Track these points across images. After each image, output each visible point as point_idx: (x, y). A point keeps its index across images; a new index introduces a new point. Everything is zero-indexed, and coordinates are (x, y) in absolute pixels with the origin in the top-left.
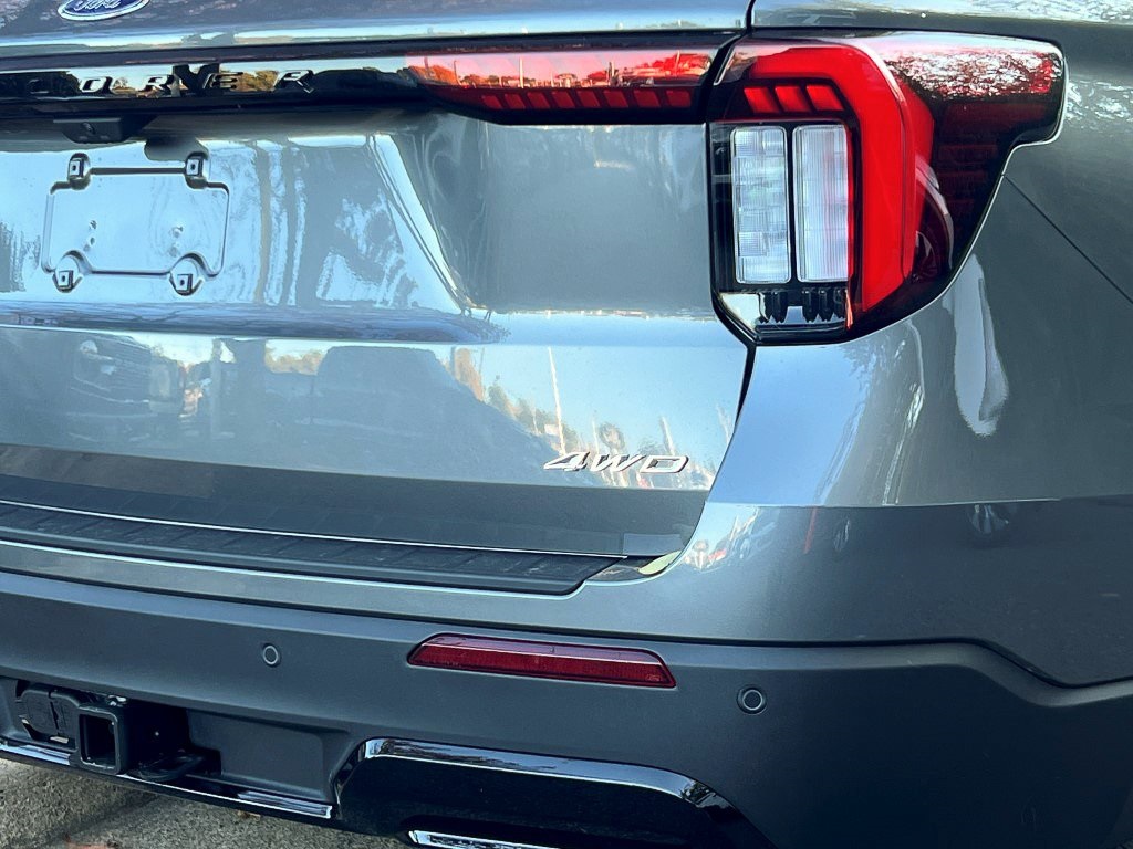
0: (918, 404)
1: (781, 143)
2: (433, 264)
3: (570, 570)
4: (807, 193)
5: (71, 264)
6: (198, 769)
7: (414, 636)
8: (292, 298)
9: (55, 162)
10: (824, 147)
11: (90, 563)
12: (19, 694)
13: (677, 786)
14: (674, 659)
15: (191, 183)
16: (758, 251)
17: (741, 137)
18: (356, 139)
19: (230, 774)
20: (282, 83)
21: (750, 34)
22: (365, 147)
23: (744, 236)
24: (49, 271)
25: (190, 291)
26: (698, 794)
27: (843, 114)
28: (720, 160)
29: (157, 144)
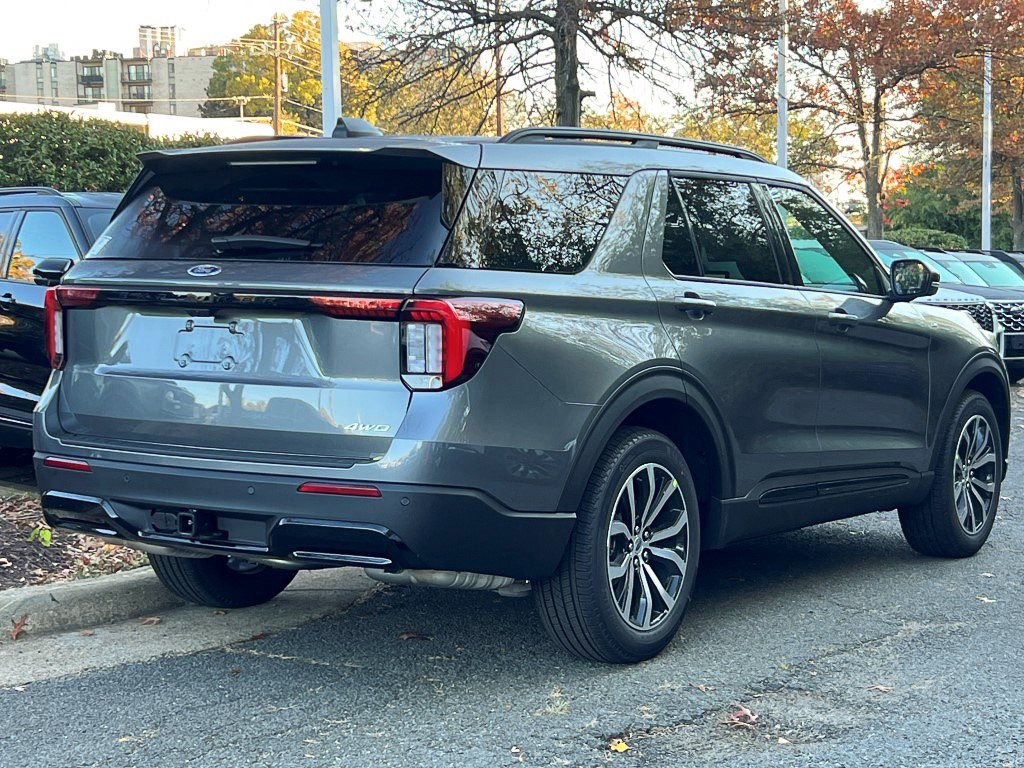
0: (467, 411)
1: (423, 329)
2: (314, 366)
3: (348, 462)
4: (430, 344)
5: (185, 358)
6: (219, 538)
7: (298, 483)
8: (256, 368)
9: (182, 321)
10: (435, 331)
11: (165, 459)
12: (152, 514)
13: (384, 531)
14: (382, 488)
15: (230, 331)
16: (415, 362)
17: (411, 327)
18: (290, 321)
19: (231, 538)
20: (266, 302)
21: (413, 296)
22: (292, 324)
23: (411, 358)
24: (176, 360)
25: (229, 368)
26: (389, 533)
27: (441, 321)
28: (403, 333)
29: (218, 318)
